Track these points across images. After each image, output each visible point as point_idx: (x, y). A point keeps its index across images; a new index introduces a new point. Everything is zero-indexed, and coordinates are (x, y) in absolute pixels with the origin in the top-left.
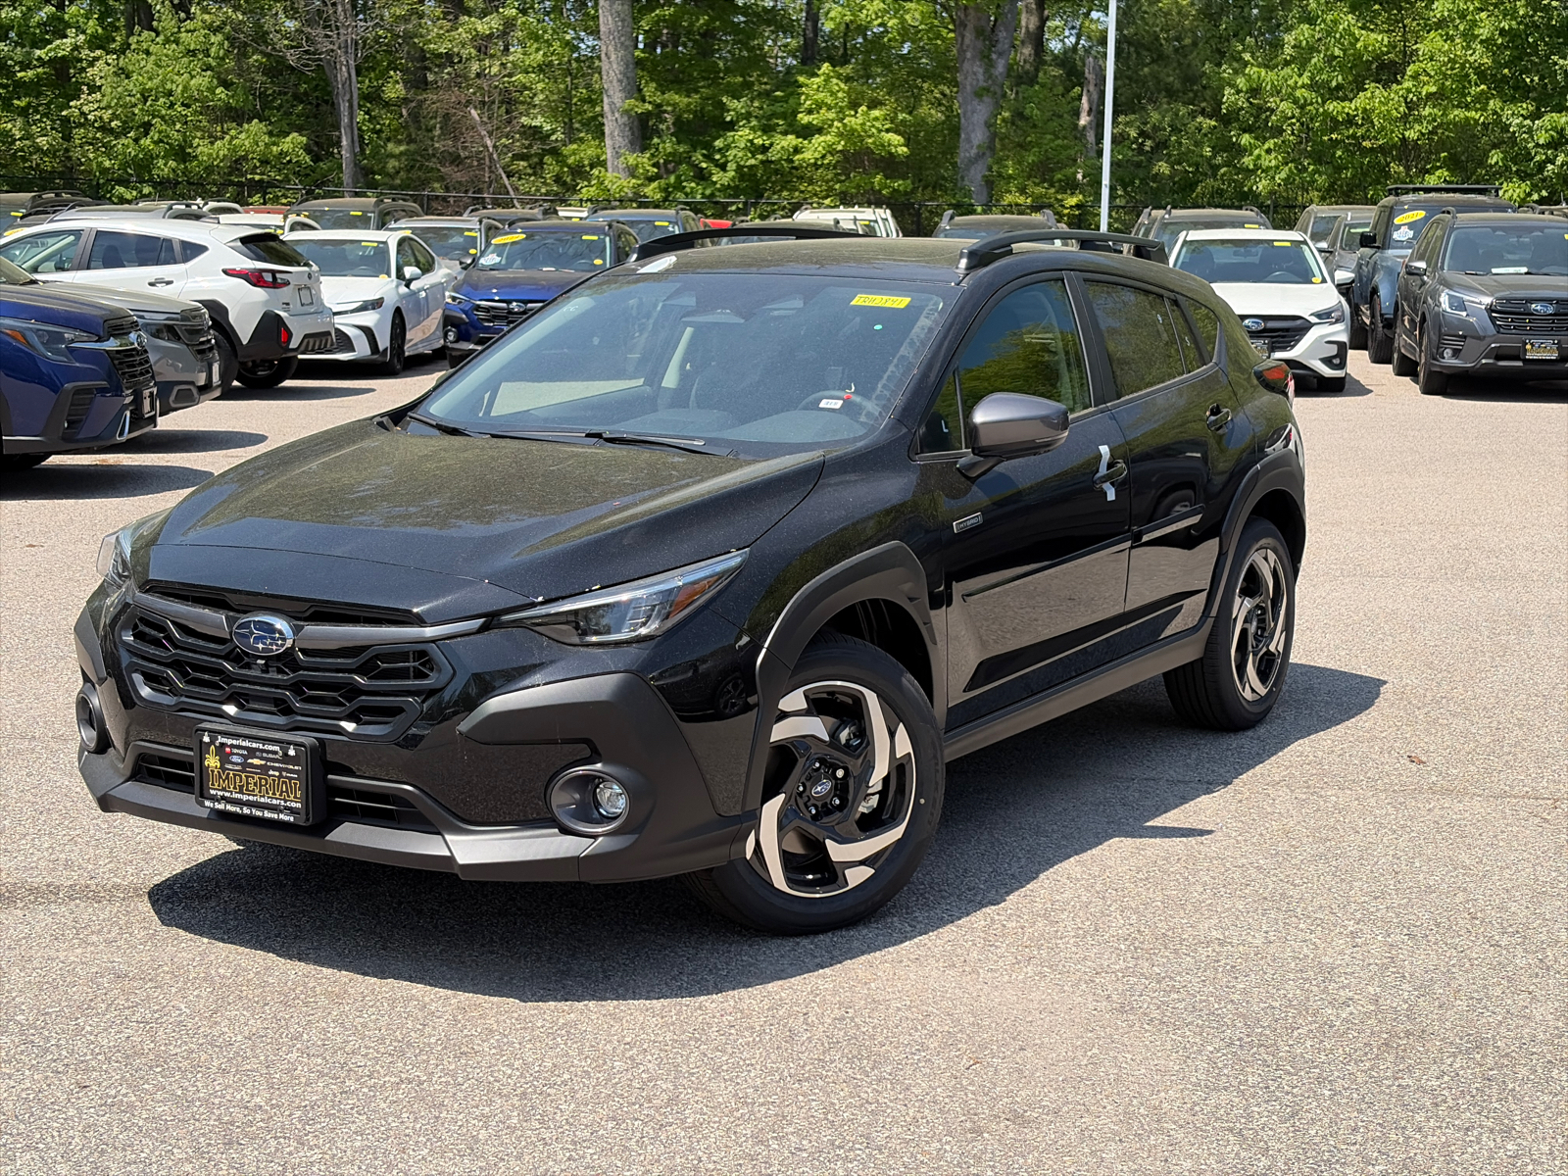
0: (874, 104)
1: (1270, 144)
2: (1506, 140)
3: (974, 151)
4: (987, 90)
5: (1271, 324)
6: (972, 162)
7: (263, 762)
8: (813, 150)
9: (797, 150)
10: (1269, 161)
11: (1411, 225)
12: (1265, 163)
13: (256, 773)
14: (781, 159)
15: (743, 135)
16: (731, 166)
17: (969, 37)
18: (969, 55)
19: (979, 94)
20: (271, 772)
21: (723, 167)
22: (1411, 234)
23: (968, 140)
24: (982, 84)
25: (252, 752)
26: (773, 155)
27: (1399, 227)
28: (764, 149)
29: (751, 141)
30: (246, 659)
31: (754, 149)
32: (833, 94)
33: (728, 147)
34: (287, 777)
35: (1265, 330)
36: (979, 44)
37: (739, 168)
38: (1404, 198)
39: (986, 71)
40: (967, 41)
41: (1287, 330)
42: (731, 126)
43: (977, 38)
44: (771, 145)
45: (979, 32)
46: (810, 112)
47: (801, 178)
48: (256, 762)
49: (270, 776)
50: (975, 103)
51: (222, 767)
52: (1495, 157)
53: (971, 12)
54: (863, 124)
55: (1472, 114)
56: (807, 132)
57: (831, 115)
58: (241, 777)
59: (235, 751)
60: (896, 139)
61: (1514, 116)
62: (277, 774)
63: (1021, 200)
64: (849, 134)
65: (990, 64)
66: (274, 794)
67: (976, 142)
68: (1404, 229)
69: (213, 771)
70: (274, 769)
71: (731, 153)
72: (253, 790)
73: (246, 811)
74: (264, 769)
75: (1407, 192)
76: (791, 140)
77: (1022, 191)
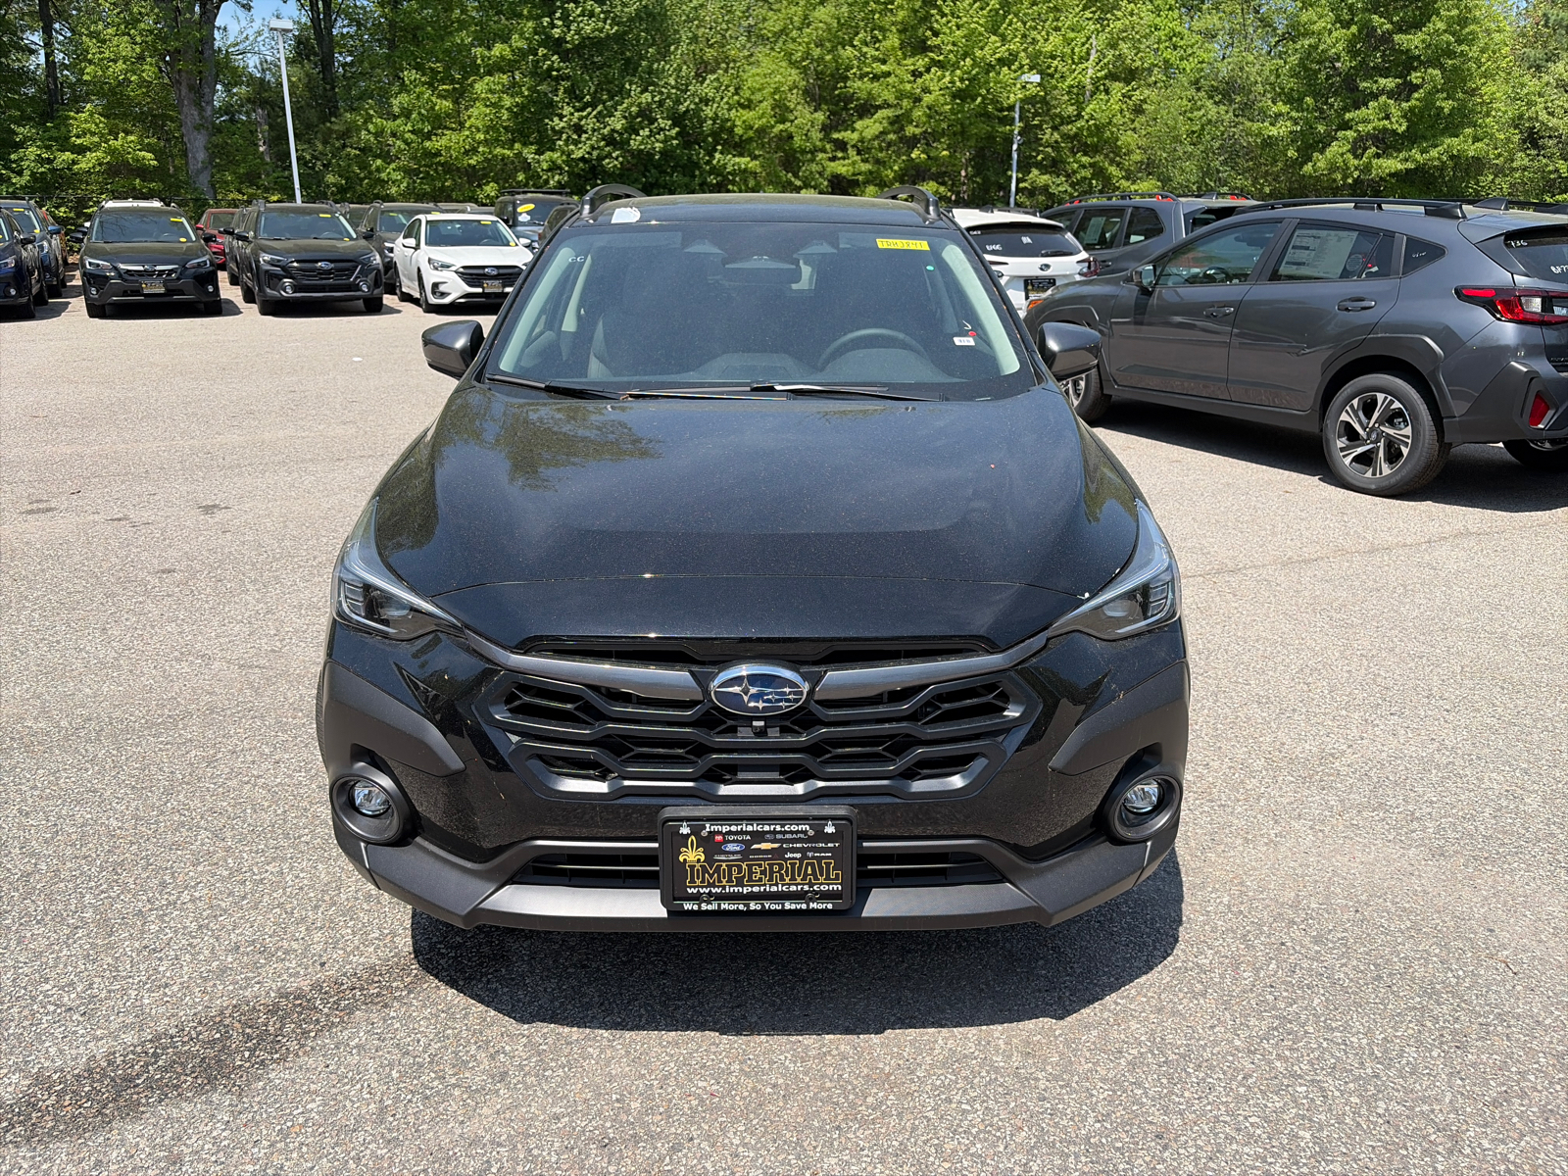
0: (127, 132)
1: (393, 166)
2: (526, 166)
3: (200, 165)
4: (202, 125)
5: (501, 271)
6: (199, 172)
7: (776, 845)
8: (87, 162)
9: (74, 162)
10: (397, 176)
11: (528, 213)
12: (394, 177)
13: (764, 860)
14: (63, 168)
15: (32, 151)
16: (27, 173)
17: (184, 91)
18: (186, 103)
19: (198, 128)
20: (789, 855)
21: (20, 173)
22: (529, 218)
23: (194, 158)
24: (198, 121)
25: (759, 837)
26: (58, 164)
27: (521, 214)
28: (49, 161)
29: (39, 156)
30: (730, 723)
31: (40, 160)
32: (97, 125)
33: (21, 159)
34: (813, 858)
35: (499, 275)
36: (192, 95)
37: (33, 174)
38: (517, 196)
39: (200, 114)
40: (183, 93)
41: (511, 274)
42: (21, 145)
43: (190, 90)
44: (55, 158)
45: (191, 88)
46: (78, 137)
47: (81, 181)
48: (764, 846)
49: (786, 860)
50: (196, 133)
51: (709, 860)
52: (521, 177)
53: (183, 74)
54: (122, 145)
55: (506, 151)
56: (81, 150)
57: (96, 139)
58: (740, 868)
59: (731, 838)
60: (149, 155)
61: (529, 153)
62: (799, 855)
63: (240, 197)
64: (112, 151)
65: (202, 109)
66: (793, 878)
67: (200, 159)
68: (525, 215)
69: (692, 867)
70: (794, 850)
71: (25, 164)
72: (760, 880)
73: (754, 906)
74: (778, 854)
75: (519, 193)
76: (68, 156)
77: (240, 191)
